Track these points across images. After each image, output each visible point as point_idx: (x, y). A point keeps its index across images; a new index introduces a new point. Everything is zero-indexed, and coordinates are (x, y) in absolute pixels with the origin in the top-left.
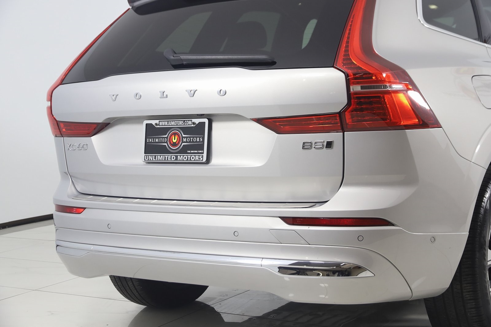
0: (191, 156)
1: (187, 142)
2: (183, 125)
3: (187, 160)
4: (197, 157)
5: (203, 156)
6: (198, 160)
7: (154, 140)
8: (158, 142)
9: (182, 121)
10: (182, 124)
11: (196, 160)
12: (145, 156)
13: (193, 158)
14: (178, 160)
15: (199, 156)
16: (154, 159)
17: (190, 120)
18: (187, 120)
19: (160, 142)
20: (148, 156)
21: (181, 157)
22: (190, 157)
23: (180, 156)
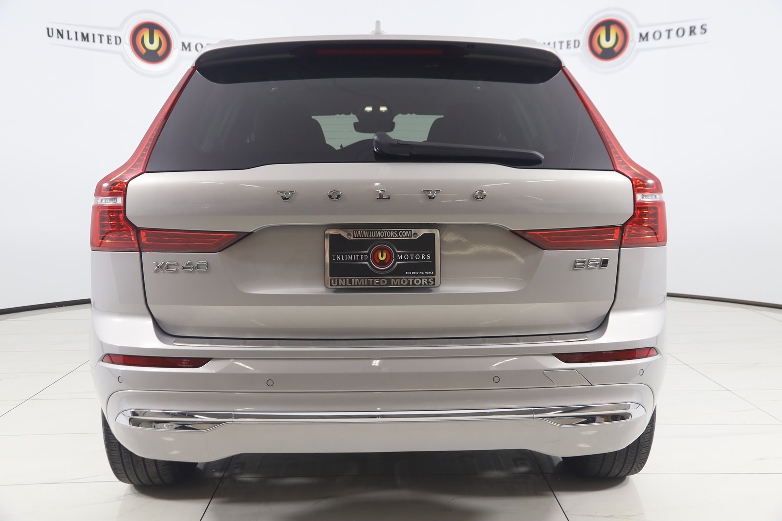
0: (415, 279)
1: (403, 260)
2: (397, 237)
3: (409, 284)
4: (425, 280)
5: (434, 278)
6: (427, 284)
7: (344, 257)
8: (353, 260)
9: (394, 231)
10: (395, 235)
11: (423, 284)
12: (331, 280)
13: (418, 282)
14: (392, 284)
15: (428, 279)
16: (348, 284)
17: (408, 231)
18: (402, 231)
19: (356, 260)
20: (336, 280)
21: (396, 281)
22: (413, 281)
23: (395, 279)
